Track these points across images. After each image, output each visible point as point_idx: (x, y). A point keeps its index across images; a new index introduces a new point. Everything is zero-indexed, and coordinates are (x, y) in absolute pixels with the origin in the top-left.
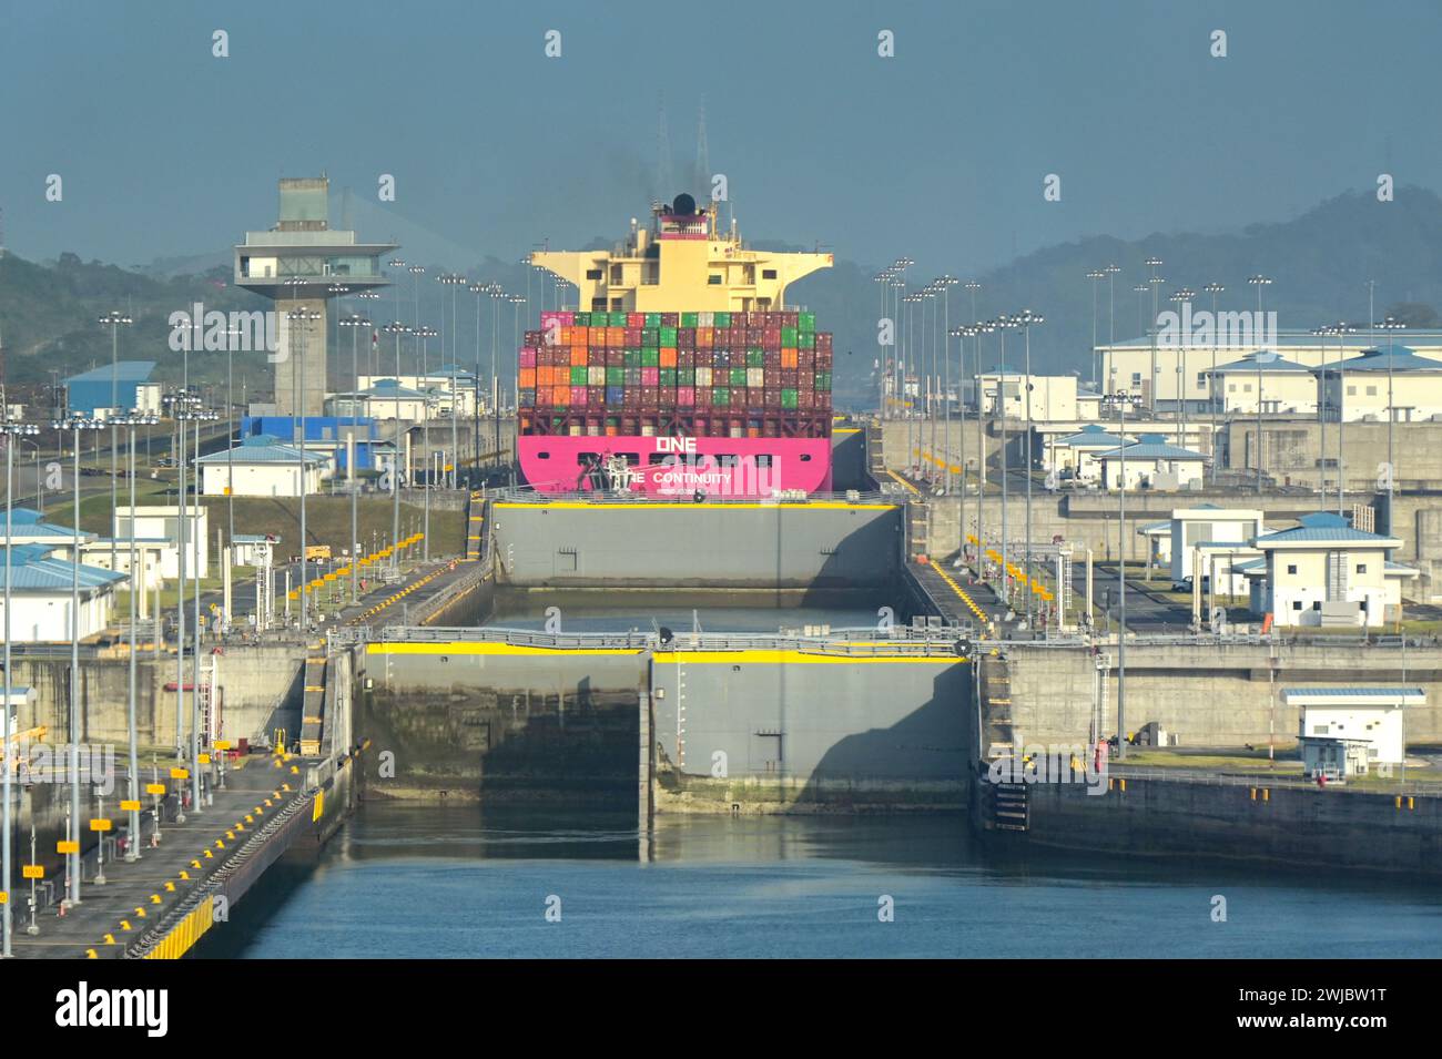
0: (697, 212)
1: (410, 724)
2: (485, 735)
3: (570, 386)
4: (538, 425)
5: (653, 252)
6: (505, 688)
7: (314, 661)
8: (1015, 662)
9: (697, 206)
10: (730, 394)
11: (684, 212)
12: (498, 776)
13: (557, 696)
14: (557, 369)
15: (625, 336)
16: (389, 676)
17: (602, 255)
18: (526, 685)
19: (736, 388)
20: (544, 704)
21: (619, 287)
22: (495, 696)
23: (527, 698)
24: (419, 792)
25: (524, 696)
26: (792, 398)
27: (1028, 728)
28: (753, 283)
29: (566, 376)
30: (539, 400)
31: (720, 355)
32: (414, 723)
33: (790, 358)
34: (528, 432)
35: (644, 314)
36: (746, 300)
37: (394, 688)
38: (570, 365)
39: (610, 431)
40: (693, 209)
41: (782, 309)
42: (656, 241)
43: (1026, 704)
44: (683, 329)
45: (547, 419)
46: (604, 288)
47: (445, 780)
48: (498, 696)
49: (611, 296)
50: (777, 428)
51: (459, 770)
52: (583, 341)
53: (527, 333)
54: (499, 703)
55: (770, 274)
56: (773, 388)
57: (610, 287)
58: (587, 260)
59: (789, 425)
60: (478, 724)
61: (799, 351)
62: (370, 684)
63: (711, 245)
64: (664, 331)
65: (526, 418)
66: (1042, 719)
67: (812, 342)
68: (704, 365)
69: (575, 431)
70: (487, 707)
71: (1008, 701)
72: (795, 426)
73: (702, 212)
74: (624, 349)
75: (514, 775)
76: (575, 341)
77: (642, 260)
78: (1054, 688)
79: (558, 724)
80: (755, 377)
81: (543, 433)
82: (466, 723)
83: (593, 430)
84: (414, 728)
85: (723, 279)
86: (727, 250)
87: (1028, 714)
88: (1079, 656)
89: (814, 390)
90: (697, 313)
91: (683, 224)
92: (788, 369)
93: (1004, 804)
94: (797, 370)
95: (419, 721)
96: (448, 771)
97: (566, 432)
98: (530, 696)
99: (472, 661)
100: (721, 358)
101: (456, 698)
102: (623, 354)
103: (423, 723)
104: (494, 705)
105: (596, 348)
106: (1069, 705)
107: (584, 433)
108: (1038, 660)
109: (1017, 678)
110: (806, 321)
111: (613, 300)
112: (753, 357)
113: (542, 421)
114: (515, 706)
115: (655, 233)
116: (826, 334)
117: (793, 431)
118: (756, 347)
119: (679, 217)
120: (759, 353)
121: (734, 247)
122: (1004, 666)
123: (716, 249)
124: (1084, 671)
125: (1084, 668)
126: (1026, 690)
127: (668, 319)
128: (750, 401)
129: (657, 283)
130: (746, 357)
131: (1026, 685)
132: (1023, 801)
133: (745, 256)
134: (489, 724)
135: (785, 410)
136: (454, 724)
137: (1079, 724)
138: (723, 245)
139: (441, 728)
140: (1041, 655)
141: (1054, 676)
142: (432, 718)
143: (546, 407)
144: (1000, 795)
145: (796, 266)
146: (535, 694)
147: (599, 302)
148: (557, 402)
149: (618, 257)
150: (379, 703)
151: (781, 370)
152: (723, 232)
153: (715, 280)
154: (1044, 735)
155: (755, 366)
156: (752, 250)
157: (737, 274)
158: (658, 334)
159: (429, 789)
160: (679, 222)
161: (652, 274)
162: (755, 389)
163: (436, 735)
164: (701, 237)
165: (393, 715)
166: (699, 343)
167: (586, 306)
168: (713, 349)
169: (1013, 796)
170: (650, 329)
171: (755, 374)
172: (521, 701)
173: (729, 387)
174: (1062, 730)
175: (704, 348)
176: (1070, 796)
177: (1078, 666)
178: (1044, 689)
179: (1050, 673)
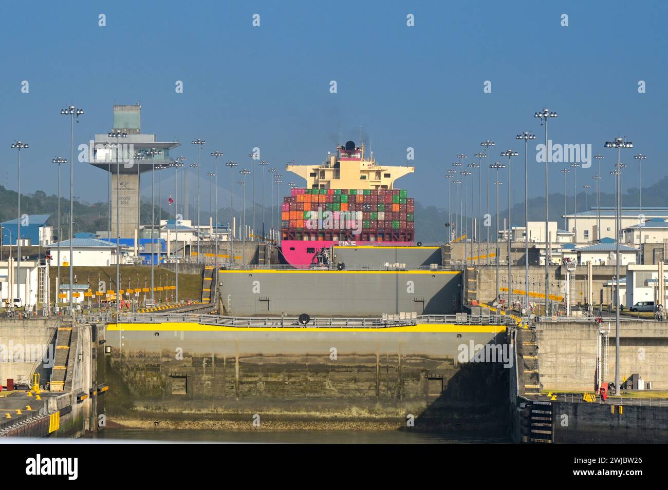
0: (356, 149)
1: (135, 376)
2: (184, 384)
3: (303, 220)
4: (290, 236)
5: (337, 166)
6: (197, 353)
7: (63, 329)
8: (541, 331)
9: (356, 147)
10: (370, 223)
11: (350, 148)
12: (193, 412)
13: (234, 358)
14: (298, 212)
15: (326, 198)
16: (121, 345)
17: (317, 167)
18: (212, 352)
19: (373, 220)
20: (225, 364)
21: (323, 180)
22: (191, 358)
23: (213, 360)
24: (141, 422)
25: (211, 358)
26: (397, 225)
27: (550, 376)
28: (380, 179)
29: (302, 215)
30: (291, 225)
31: (366, 206)
32: (138, 375)
33: (396, 208)
34: (286, 239)
35: (334, 190)
36: (377, 186)
37: (124, 353)
38: (303, 211)
39: (320, 238)
40: (354, 148)
41: (392, 189)
42: (338, 161)
43: (549, 360)
44: (350, 195)
45: (294, 233)
46: (318, 181)
47: (157, 414)
48: (193, 358)
49: (320, 183)
50: (390, 237)
51: (167, 408)
52: (309, 200)
53: (285, 198)
54: (194, 362)
55: (387, 176)
56: (389, 220)
57: (319, 180)
58: (310, 169)
59: (396, 236)
60: (178, 377)
61: (400, 205)
62: (109, 350)
63: (361, 163)
64: (342, 196)
65: (285, 233)
66: (560, 370)
67: (405, 202)
68: (360, 210)
69: (305, 238)
70: (185, 366)
71: (536, 357)
72: (398, 237)
73: (358, 149)
74: (326, 203)
75: (204, 411)
76: (306, 200)
77: (333, 169)
78: (568, 350)
79: (234, 376)
80: (381, 216)
81: (292, 239)
82: (171, 376)
83: (313, 238)
84: (137, 378)
85: (367, 177)
86: (368, 165)
87: (550, 367)
88: (585, 328)
89: (407, 221)
90: (356, 190)
91: (350, 154)
92: (395, 212)
93: (536, 424)
94: (399, 212)
95: (141, 374)
96: (160, 408)
97: (302, 239)
98: (215, 358)
99: (175, 335)
100: (367, 207)
101: (164, 360)
102: (326, 206)
103: (143, 376)
104: (190, 364)
105: (315, 203)
106: (578, 361)
107: (310, 239)
108: (557, 330)
109: (543, 342)
110: (403, 193)
111: (321, 185)
112: (380, 207)
113: (292, 235)
114: (204, 364)
115: (337, 158)
116: (412, 199)
117: (397, 238)
118: (381, 203)
119: (347, 151)
120: (383, 205)
121: (371, 164)
122: (534, 333)
123: (364, 165)
124: (589, 338)
125: (589, 335)
126: (549, 350)
127: (344, 191)
128: (379, 226)
129: (339, 178)
130: (377, 207)
131: (549, 347)
132: (549, 422)
133: (376, 168)
134: (186, 377)
135: (394, 230)
136: (164, 376)
137: (585, 373)
138: (366, 163)
139: (155, 379)
140: (559, 327)
141: (568, 341)
142: (149, 372)
143: (294, 229)
144: (533, 418)
145: (398, 172)
146: (218, 357)
147: (315, 186)
148: (298, 226)
149: (323, 167)
150: (115, 362)
151: (392, 212)
152: (366, 157)
153: (363, 178)
154: (561, 381)
155: (381, 211)
156: (380, 165)
157: (373, 175)
158: (340, 198)
159: (147, 420)
160: (348, 153)
161: (337, 175)
162: (381, 221)
163: (152, 383)
164: (357, 159)
165: (124, 370)
166: (357, 201)
167: (309, 186)
168: (363, 204)
169: (543, 419)
170: (337, 195)
171: (381, 215)
172: (209, 362)
173: (370, 220)
174: (574, 378)
175: (359, 203)
176: (584, 419)
177: (585, 335)
178: (561, 350)
179: (565, 339)
